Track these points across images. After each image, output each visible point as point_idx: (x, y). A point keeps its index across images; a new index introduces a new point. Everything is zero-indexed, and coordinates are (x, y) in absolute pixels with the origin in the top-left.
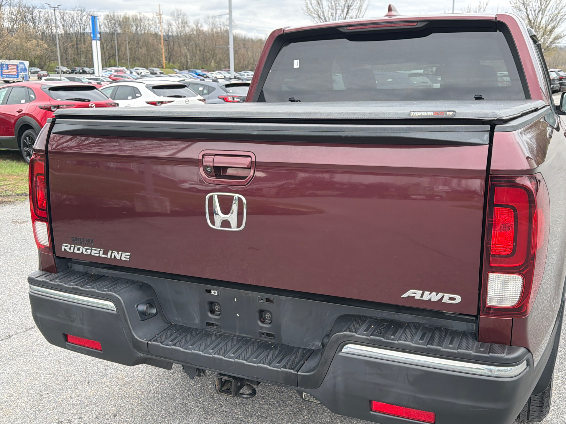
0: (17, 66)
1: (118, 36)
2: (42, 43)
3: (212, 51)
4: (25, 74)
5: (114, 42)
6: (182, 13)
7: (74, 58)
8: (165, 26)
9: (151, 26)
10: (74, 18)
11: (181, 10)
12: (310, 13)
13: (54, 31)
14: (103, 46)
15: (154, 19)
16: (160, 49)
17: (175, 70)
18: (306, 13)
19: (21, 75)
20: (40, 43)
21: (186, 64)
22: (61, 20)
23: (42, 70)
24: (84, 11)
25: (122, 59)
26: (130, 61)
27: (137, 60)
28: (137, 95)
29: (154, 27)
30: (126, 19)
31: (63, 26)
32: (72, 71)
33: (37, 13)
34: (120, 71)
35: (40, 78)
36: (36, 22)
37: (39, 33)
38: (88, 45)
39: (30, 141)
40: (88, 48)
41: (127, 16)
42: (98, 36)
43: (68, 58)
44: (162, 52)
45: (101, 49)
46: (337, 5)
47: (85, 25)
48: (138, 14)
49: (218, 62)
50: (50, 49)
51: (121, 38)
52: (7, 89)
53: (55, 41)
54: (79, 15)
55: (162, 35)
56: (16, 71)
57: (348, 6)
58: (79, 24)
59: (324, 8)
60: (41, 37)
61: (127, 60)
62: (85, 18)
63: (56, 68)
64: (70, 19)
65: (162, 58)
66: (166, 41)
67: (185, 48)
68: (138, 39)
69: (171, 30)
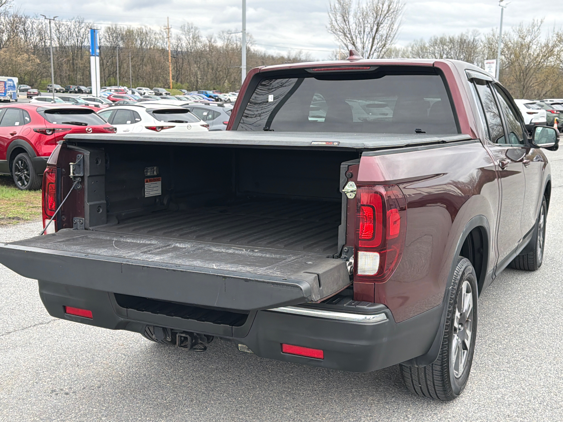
0: (5, 83)
1: (120, 52)
2: (33, 58)
3: (226, 70)
4: (13, 92)
5: (115, 58)
6: (193, 27)
7: (69, 75)
8: (174, 41)
9: (158, 41)
10: (70, 30)
11: (192, 24)
12: (334, 30)
13: (48, 44)
14: (103, 62)
15: (162, 33)
16: (167, 67)
17: (183, 90)
18: (330, 31)
19: (8, 93)
20: (31, 58)
21: (195, 84)
22: (56, 32)
23: (32, 88)
24: (82, 23)
25: (124, 77)
26: (132, 80)
27: (140, 78)
28: (137, 119)
29: (161, 41)
30: (129, 33)
31: (59, 38)
32: (66, 89)
33: (30, 23)
34: (121, 90)
35: (30, 96)
36: (28, 34)
37: (31, 47)
38: (86, 60)
39: (23, 165)
41: (131, 29)
42: (98, 51)
43: (62, 74)
44: (169, 70)
45: (100, 66)
46: (366, 22)
47: (83, 38)
48: (143, 27)
49: (232, 82)
50: (42, 64)
51: (124, 53)
53: (48, 55)
54: (77, 26)
55: (170, 51)
56: (3, 88)
57: (378, 23)
58: (77, 36)
59: (351, 25)
60: (33, 51)
61: (130, 78)
62: (83, 30)
63: (49, 86)
64: (67, 30)
65: (169, 77)
66: (175, 57)
67: (196, 66)
68: (143, 55)
69: (180, 45)
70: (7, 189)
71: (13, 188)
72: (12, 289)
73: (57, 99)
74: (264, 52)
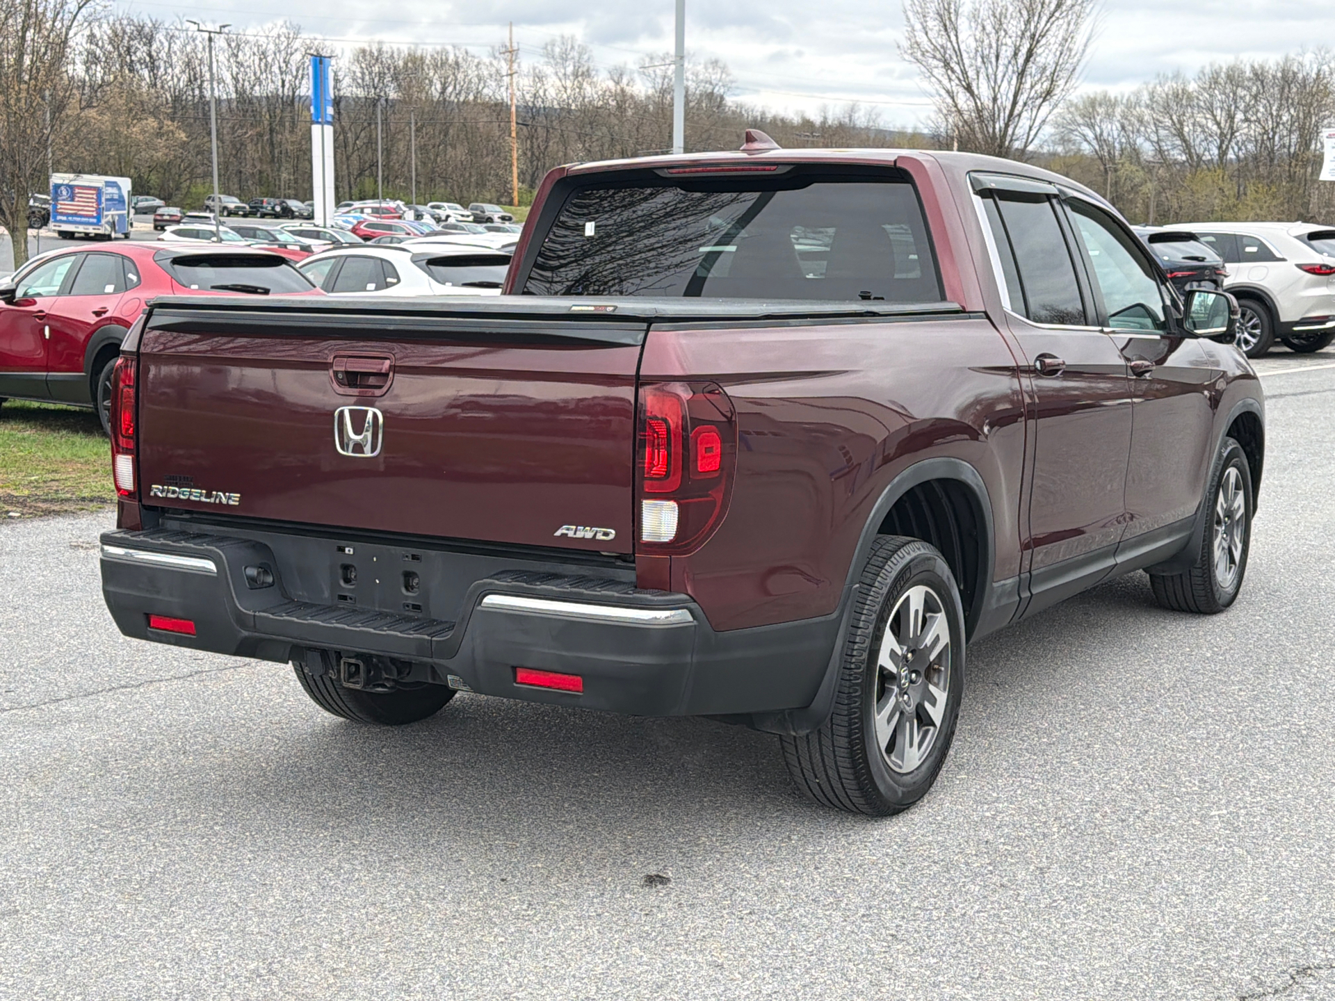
0: (99, 191)
1: (389, 111)
2: (171, 128)
4: (119, 215)
6: (576, 47)
7: (260, 172)
8: (526, 82)
9: (485, 82)
10: (265, 58)
11: (573, 39)
13: (207, 94)
14: (346, 138)
15: (494, 63)
16: (507, 149)
19: (107, 216)
20: (165, 128)
22: (229, 61)
23: (168, 205)
24: (295, 39)
25: (397, 177)
26: (418, 182)
27: (438, 179)
28: (389, 280)
29: (494, 84)
30: (414, 62)
31: (236, 79)
32: (251, 207)
33: (164, 40)
34: (388, 210)
35: (160, 227)
36: (158, 68)
37: (167, 99)
38: (302, 135)
40: (303, 142)
41: (419, 53)
42: (330, 110)
43: (243, 169)
44: (512, 157)
46: (1003, 33)
47: (296, 77)
48: (450, 48)
50: (192, 144)
51: (398, 116)
52: (73, 258)
54: (282, 48)
55: (513, 109)
56: (94, 205)
58: (282, 73)
59: (963, 42)
60: (170, 110)
61: (411, 179)
62: (297, 57)
64: (256, 58)
65: (512, 176)
66: (527, 125)
67: (581, 146)
68: (445, 119)
69: (541, 92)
70: (85, 441)
71: (99, 439)
72: (73, 630)
73: (226, 232)
74: (760, 110)
